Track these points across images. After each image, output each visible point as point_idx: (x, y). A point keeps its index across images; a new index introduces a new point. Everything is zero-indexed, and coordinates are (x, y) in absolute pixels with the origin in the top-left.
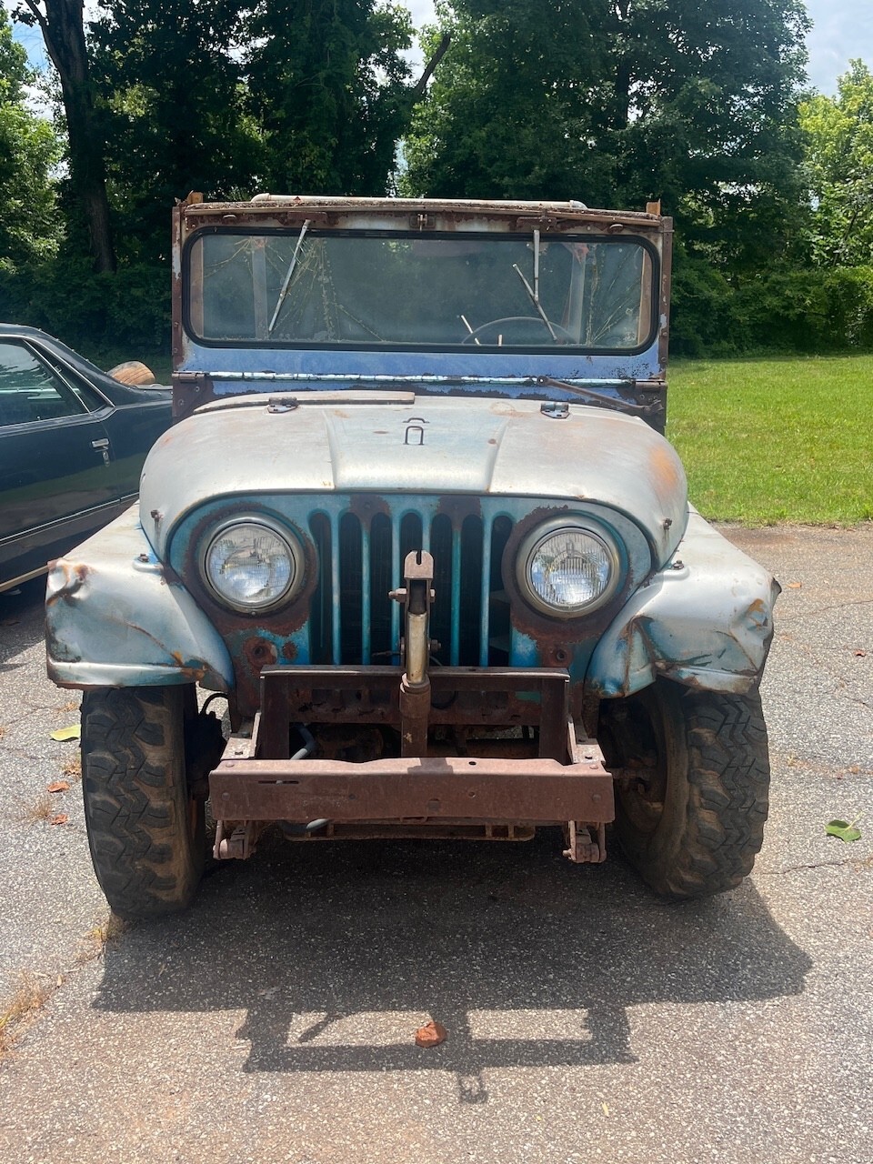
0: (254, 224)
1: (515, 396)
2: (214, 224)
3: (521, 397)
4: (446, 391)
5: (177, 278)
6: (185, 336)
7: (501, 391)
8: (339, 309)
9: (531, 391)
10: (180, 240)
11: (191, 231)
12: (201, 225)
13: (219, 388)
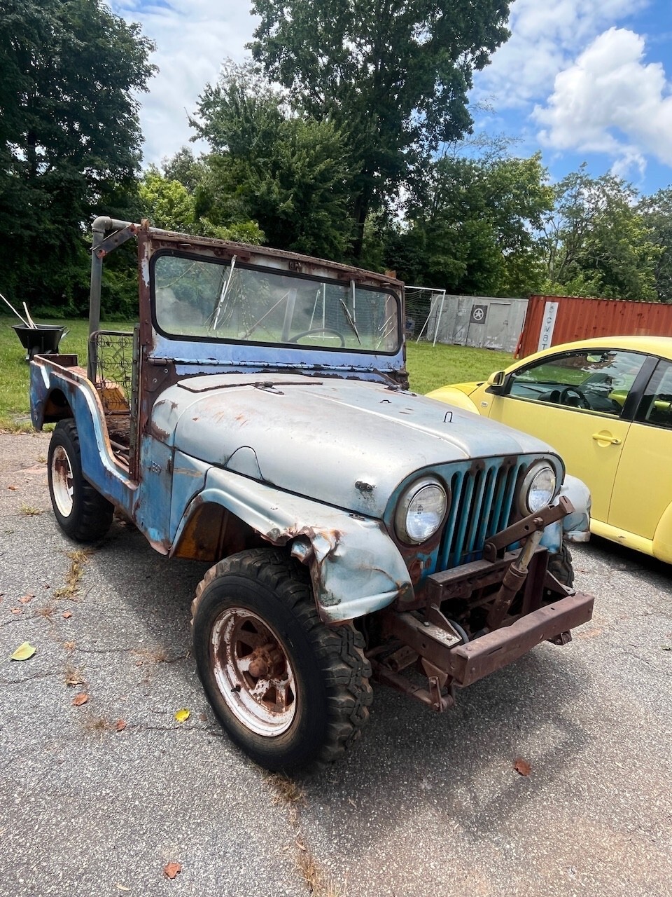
0: (198, 252)
1: (345, 377)
2: (170, 247)
3: (348, 378)
4: (312, 374)
5: (147, 285)
6: (153, 329)
7: (338, 374)
8: (252, 318)
9: (351, 374)
10: (147, 257)
11: (154, 250)
12: (162, 247)
13: (180, 370)
